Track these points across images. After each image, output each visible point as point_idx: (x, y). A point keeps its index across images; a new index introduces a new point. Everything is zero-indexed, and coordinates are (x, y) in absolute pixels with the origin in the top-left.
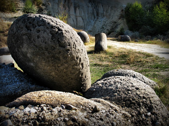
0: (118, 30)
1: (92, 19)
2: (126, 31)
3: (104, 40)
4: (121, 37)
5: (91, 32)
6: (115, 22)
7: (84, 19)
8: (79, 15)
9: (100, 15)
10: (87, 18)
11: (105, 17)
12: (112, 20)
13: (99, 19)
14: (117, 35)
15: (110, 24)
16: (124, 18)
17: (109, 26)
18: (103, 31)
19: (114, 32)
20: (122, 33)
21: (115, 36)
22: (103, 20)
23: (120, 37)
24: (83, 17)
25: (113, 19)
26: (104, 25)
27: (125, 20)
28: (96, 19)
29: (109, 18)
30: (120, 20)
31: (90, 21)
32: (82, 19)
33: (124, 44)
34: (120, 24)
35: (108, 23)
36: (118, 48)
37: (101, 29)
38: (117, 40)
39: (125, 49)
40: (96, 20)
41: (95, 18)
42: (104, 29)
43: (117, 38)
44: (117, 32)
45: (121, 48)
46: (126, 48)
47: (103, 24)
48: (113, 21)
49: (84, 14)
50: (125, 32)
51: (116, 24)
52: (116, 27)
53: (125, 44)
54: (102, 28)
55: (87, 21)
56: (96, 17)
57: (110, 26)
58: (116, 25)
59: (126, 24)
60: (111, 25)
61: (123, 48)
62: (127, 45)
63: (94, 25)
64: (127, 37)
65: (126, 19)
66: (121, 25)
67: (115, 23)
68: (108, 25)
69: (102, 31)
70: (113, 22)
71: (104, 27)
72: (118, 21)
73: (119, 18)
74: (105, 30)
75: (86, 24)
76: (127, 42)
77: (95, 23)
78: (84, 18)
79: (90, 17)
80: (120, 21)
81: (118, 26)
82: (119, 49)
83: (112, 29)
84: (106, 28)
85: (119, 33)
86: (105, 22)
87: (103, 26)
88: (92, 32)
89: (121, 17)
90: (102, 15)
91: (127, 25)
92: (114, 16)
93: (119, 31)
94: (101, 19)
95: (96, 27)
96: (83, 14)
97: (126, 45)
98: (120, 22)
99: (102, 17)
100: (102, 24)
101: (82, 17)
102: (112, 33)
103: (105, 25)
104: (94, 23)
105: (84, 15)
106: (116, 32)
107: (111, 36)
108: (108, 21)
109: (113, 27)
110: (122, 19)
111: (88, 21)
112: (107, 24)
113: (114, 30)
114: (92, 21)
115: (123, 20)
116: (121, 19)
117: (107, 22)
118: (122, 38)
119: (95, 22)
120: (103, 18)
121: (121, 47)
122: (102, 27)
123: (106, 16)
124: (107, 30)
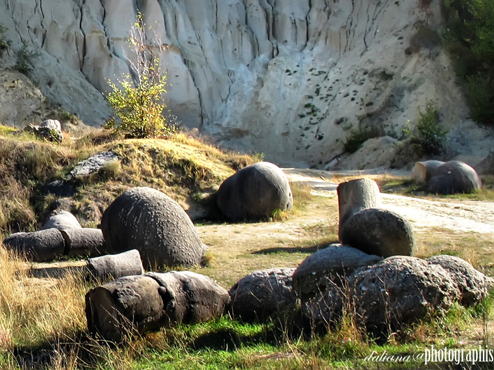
0: (407, 119)
1: (241, 60)
2: (456, 126)
3: (370, 202)
4: (429, 173)
5: (242, 140)
6: (384, 73)
7: (193, 64)
8: (167, 41)
9: (288, 33)
10: (210, 54)
11: (321, 42)
12: (365, 58)
13: (281, 58)
14: (399, 152)
15: (354, 87)
16: (436, 49)
17: (349, 98)
18: (315, 128)
19: (384, 135)
20: (433, 139)
21: (393, 161)
22: (308, 60)
23: (419, 169)
24: (187, 48)
25: (368, 55)
26: (317, 92)
27: (444, 60)
28: (263, 57)
29: (348, 49)
30: (414, 59)
31: (230, 73)
32: (185, 62)
33: (445, 209)
34: (415, 87)
35: (343, 77)
36: (421, 228)
37: (302, 116)
38: (406, 184)
39: (451, 232)
40: (266, 66)
41: (256, 50)
42: (319, 115)
43: (408, 177)
44: (399, 135)
45: (435, 229)
46: (455, 228)
47: (312, 88)
48: (369, 67)
49: (192, 34)
50: (448, 136)
51: (391, 83)
52: (392, 104)
53: (449, 210)
54: (309, 110)
55: (213, 73)
56: (265, 45)
57: (351, 96)
58: (387, 92)
59: (450, 84)
60: (362, 91)
61: (443, 230)
62: (458, 215)
63: (257, 94)
64: (458, 172)
65: (452, 52)
66: (420, 89)
67: (386, 76)
68: (343, 91)
69: (307, 129)
70: (372, 75)
71: (316, 102)
72: (403, 67)
73: (406, 45)
74: (324, 123)
75: (210, 90)
76: (459, 196)
77: (261, 82)
78: (193, 58)
79: (229, 48)
80: (413, 67)
81: (404, 100)
82: (427, 233)
83: (369, 115)
84: (332, 112)
85: (413, 141)
86: (323, 76)
87: (310, 97)
88: (248, 137)
89: (422, 40)
90: (302, 34)
91: (456, 92)
92: (377, 38)
93: (412, 127)
94: (298, 57)
95: (268, 107)
96: (185, 32)
97: (455, 218)
98: (417, 75)
99: (302, 41)
100: (306, 87)
101: (181, 52)
102: (370, 144)
103: (324, 92)
104: (255, 83)
105: (194, 40)
106: (394, 135)
107: (367, 159)
108: (339, 65)
109: (370, 104)
110: (425, 52)
111: (219, 72)
112: (335, 87)
113: (382, 120)
114: (243, 67)
115: (433, 57)
116: (417, 51)
117: (332, 76)
118: (435, 178)
119: (259, 79)
120: (306, 51)
121: (435, 224)
122: (307, 106)
123: (323, 36)
124: (339, 122)
